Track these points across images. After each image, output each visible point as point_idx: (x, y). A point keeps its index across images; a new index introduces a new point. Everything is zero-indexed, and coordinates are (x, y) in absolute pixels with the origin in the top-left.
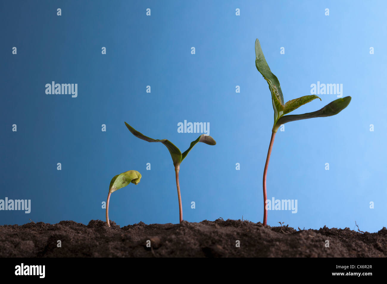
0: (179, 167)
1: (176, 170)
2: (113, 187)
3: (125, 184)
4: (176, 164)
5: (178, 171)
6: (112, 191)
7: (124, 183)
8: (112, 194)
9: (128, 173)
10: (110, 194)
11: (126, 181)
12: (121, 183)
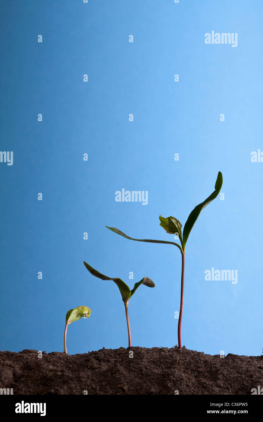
0: (128, 303)
1: (125, 305)
2: (69, 320)
3: (78, 318)
4: (125, 300)
5: (127, 305)
6: (69, 323)
7: (77, 316)
8: (69, 325)
9: (80, 308)
10: (67, 325)
11: (79, 315)
12: (75, 316)
